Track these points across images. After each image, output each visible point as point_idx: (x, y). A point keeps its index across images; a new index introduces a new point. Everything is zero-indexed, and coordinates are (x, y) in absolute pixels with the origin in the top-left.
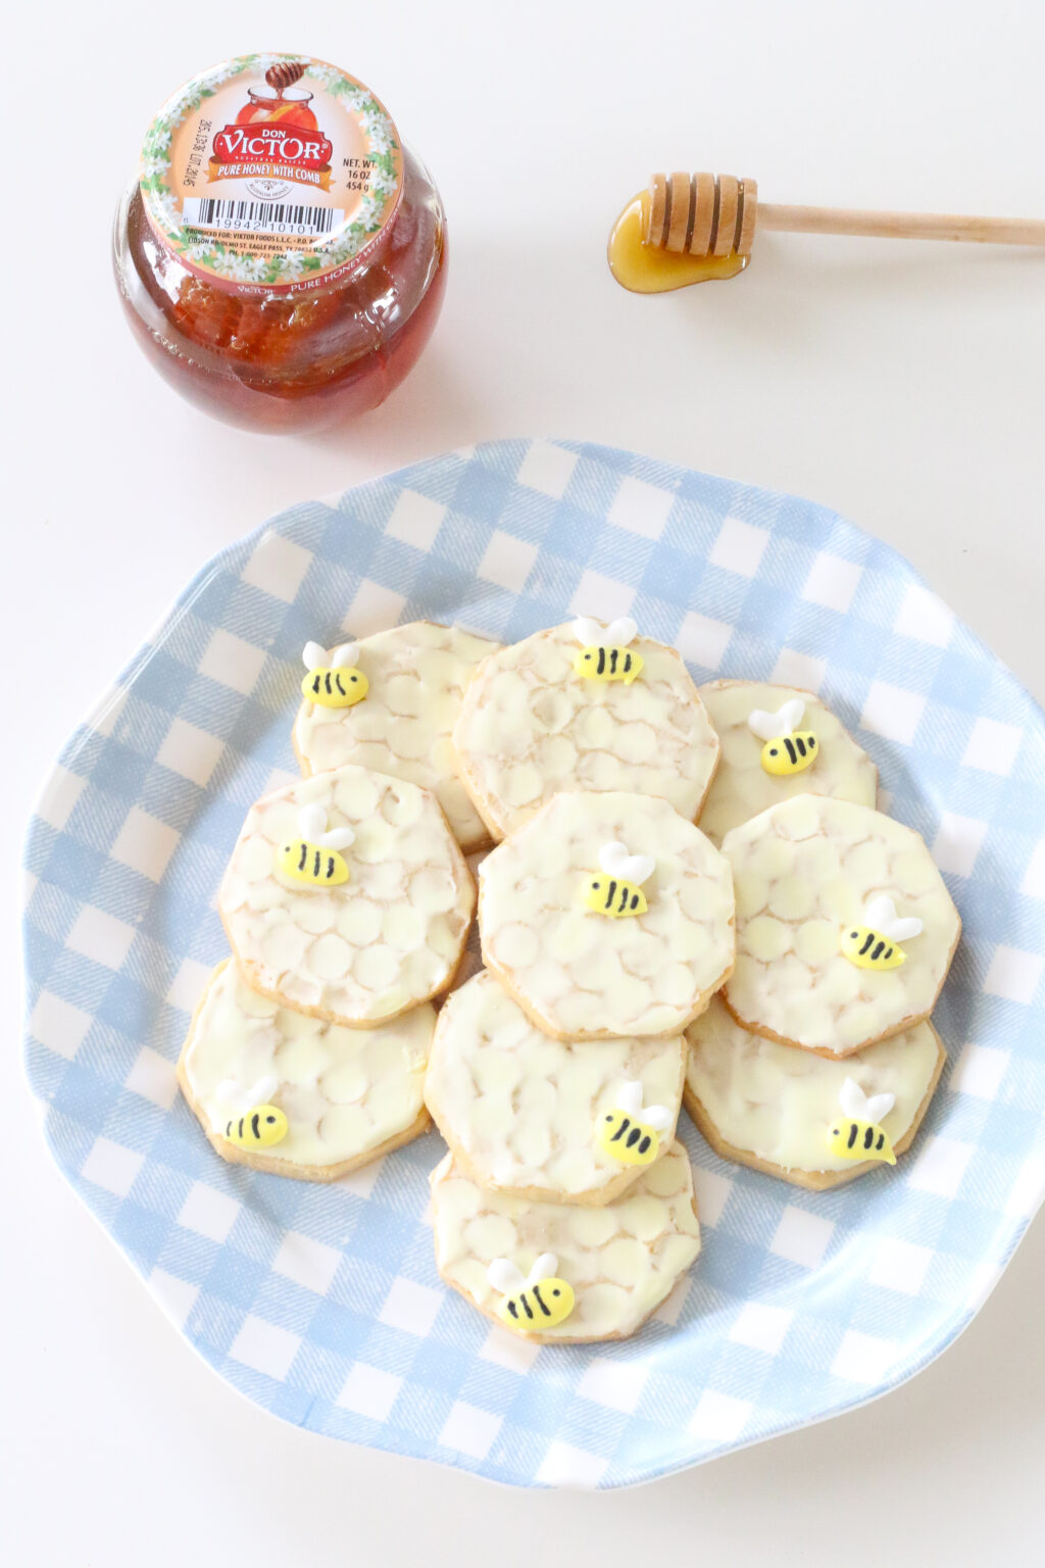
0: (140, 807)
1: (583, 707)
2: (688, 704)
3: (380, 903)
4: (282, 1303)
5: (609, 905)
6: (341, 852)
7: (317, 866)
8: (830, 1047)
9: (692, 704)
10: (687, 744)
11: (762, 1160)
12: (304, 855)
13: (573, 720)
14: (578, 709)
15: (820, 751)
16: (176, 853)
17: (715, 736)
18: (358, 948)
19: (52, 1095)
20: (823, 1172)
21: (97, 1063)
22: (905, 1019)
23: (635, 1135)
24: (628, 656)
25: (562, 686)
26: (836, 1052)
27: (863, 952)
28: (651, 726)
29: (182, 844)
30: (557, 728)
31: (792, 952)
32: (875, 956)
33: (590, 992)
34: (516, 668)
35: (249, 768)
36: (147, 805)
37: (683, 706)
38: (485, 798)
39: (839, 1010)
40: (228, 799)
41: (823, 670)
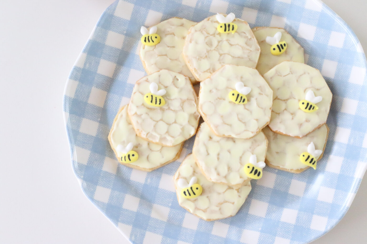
0: (95, 87)
1: (220, 41)
2: (251, 38)
3: (175, 111)
4: (155, 226)
5: (236, 100)
6: (162, 96)
7: (156, 102)
8: (299, 136)
9: (252, 38)
10: (251, 51)
11: (282, 168)
12: (152, 98)
13: (218, 45)
14: (219, 42)
15: (287, 46)
16: (106, 98)
17: (259, 47)
18: (169, 124)
19: (82, 177)
20: (299, 169)
21: (93, 164)
22: (319, 125)
23: (256, 171)
24: (233, 26)
25: (214, 35)
26: (300, 137)
27: (306, 108)
28: (240, 46)
29: (108, 95)
30: (213, 48)
31: (286, 109)
32: (310, 109)
33: (228, 125)
34: (200, 30)
35: (123, 69)
36: (96, 86)
37: (249, 39)
38: (193, 70)
39: (301, 125)
40: (119, 79)
41: (286, 21)
